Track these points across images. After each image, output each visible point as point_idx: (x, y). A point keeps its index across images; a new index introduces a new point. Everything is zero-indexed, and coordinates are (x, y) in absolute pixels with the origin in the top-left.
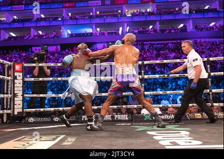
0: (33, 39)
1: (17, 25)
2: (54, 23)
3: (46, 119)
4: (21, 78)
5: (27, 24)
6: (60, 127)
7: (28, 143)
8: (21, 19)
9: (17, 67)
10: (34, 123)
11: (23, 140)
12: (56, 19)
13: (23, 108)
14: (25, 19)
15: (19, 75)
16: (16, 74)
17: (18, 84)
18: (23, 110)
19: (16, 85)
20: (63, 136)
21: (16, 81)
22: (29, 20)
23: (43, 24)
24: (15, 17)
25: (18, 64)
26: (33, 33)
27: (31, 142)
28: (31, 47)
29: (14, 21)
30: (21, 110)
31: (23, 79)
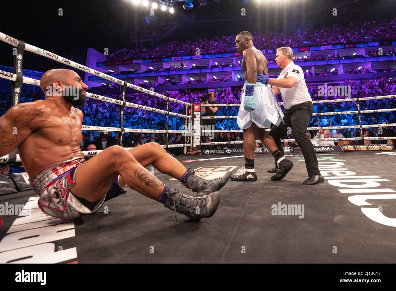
0: (208, 82)
1: (195, 71)
2: (225, 69)
3: (220, 151)
4: (199, 116)
5: (204, 71)
6: (232, 158)
7: (205, 173)
8: (199, 67)
9: (196, 107)
10: (210, 154)
11: (201, 170)
12: (227, 66)
13: (200, 142)
14: (202, 66)
15: (198, 114)
16: (195, 113)
17: (196, 121)
18: (200, 144)
19: (195, 123)
20: (235, 167)
21: (195, 119)
22: (205, 67)
23: (217, 70)
24: (194, 65)
25: (197, 104)
26: (209, 77)
27: (208, 173)
28: (207, 89)
29: (193, 68)
30: (199, 144)
31: (201, 118)
